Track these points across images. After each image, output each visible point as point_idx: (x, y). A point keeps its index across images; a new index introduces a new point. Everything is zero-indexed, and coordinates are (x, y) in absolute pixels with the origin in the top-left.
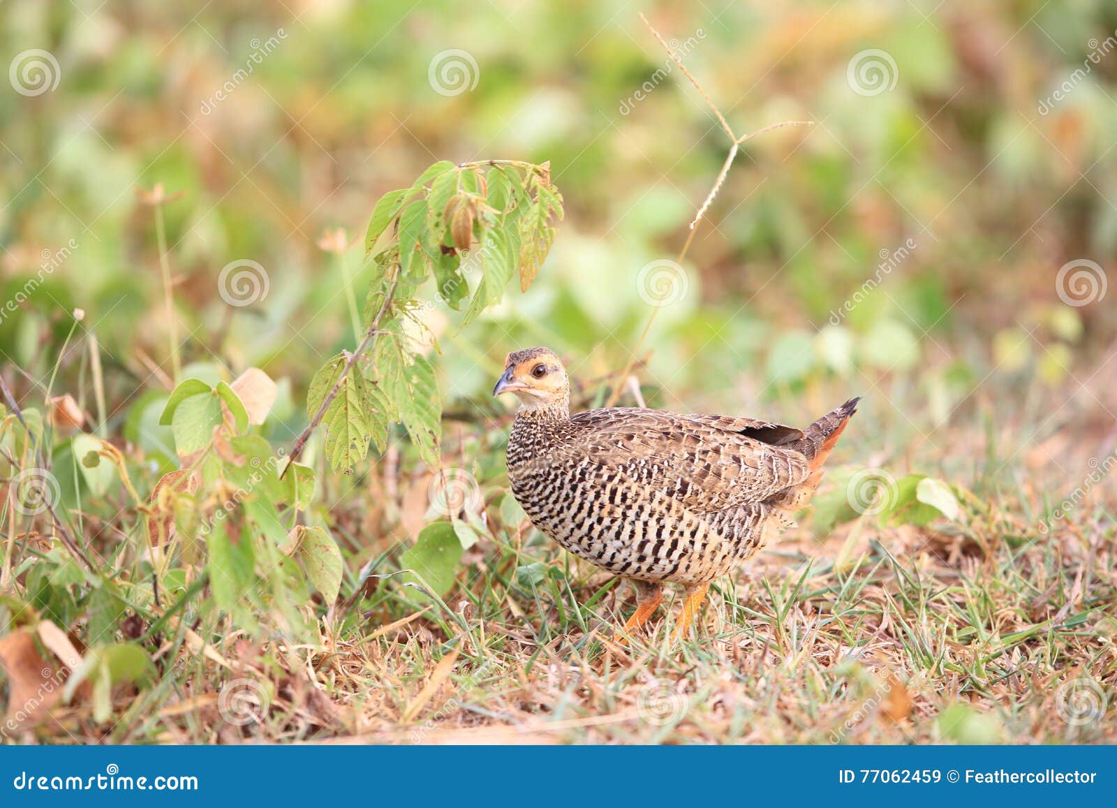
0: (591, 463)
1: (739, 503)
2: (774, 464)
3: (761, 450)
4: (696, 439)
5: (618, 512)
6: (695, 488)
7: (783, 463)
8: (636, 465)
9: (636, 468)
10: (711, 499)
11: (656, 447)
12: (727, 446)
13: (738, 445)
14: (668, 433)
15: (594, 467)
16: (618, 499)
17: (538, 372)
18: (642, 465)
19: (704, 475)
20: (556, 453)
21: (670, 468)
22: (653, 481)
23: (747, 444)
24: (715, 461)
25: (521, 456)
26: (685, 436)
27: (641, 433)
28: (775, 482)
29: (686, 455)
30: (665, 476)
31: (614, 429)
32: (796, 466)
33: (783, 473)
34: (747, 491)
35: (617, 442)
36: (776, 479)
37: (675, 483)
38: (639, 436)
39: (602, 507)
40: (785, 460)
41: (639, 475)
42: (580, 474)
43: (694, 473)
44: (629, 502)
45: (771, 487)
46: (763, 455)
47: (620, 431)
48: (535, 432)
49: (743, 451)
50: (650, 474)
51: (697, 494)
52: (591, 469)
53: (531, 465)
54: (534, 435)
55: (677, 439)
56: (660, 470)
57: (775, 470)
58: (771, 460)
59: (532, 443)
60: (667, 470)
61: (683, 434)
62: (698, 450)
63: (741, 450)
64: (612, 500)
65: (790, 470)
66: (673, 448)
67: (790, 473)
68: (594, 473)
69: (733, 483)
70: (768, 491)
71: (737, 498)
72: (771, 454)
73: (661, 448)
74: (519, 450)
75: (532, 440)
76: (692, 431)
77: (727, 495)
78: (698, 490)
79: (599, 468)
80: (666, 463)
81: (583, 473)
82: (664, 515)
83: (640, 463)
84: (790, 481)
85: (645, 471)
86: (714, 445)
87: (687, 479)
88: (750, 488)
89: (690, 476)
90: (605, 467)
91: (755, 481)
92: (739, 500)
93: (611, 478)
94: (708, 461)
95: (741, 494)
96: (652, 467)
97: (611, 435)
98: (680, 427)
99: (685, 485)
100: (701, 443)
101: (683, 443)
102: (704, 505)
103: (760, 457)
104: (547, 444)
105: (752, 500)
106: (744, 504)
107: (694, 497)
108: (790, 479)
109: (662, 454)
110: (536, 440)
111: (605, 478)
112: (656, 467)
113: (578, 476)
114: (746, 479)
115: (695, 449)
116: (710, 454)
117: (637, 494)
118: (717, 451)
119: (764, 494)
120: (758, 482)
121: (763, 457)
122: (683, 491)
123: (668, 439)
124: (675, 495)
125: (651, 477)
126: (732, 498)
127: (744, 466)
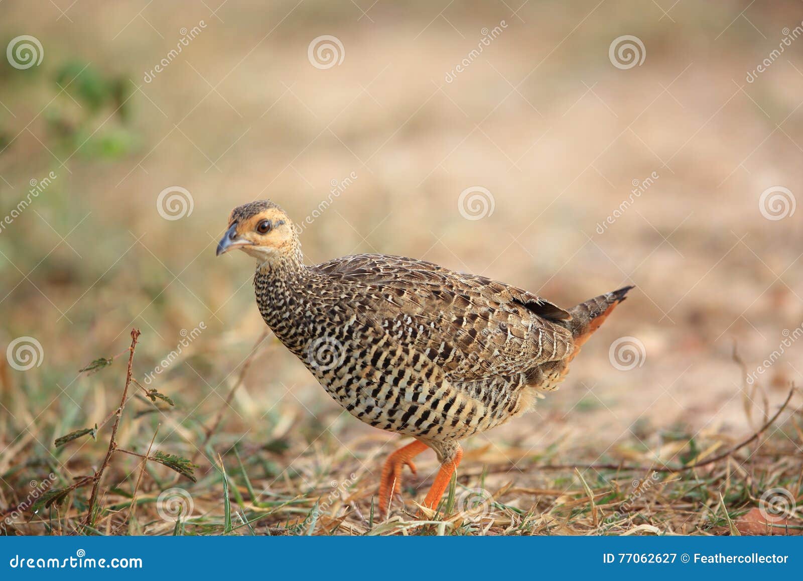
0: (357, 323)
1: (499, 372)
2: (540, 337)
3: (529, 320)
4: (465, 300)
5: (378, 374)
6: (458, 353)
7: (549, 337)
8: (402, 323)
9: (402, 326)
10: (472, 366)
11: (425, 306)
12: (496, 313)
13: (507, 313)
14: (439, 293)
15: (360, 327)
16: (380, 363)
17: (263, 228)
18: (408, 323)
19: (468, 341)
20: (315, 309)
21: (436, 331)
22: (416, 342)
23: (516, 312)
24: (482, 328)
25: (279, 318)
26: (456, 296)
27: (411, 289)
28: (538, 356)
29: (454, 318)
30: (429, 338)
31: (384, 282)
32: (561, 341)
33: (547, 346)
34: (510, 361)
35: (387, 296)
36: (540, 353)
37: (439, 345)
38: (410, 293)
39: (364, 366)
40: (552, 334)
41: (404, 333)
42: (348, 332)
43: (459, 338)
44: (390, 367)
45: (533, 360)
46: (530, 326)
47: (391, 285)
48: (282, 290)
49: (511, 318)
50: (414, 334)
51: (458, 360)
52: (357, 329)
53: (292, 324)
54: (283, 294)
55: (447, 299)
56: (426, 332)
57: (540, 344)
58: (537, 332)
59: (285, 304)
60: (433, 332)
61: (453, 295)
62: (466, 314)
63: (509, 319)
64: (374, 362)
65: (555, 344)
66: (442, 308)
67: (555, 347)
68: (360, 334)
69: (496, 352)
70: (530, 364)
71: (499, 368)
72: (539, 326)
73: (430, 308)
74: (274, 313)
75: (282, 301)
76: (462, 291)
77: (489, 364)
78: (460, 357)
79: (365, 329)
80: (432, 325)
81: (350, 331)
82: (423, 382)
83: (406, 321)
84: (553, 356)
85: (410, 330)
86: (484, 309)
87: (451, 343)
88: (513, 359)
89: (455, 340)
90: (371, 329)
91: (519, 352)
92: (500, 370)
93: (376, 341)
94: (475, 326)
95: (503, 364)
96: (418, 327)
97: (381, 288)
98: (451, 287)
99: (448, 349)
100: (470, 306)
101: (452, 304)
102: (464, 371)
103: (527, 328)
104: (301, 301)
105: (513, 371)
106: (505, 374)
107: (454, 363)
108: (554, 353)
109: (431, 314)
110: (288, 300)
111: (370, 339)
112: (421, 327)
113: (345, 334)
114: (510, 350)
115: (464, 312)
116: (478, 319)
117: (401, 359)
118: (485, 317)
119: (526, 366)
120: (522, 354)
121: (530, 329)
122: (445, 355)
123: (438, 298)
124: (437, 358)
125: (415, 337)
126: (493, 368)
127: (510, 336)
